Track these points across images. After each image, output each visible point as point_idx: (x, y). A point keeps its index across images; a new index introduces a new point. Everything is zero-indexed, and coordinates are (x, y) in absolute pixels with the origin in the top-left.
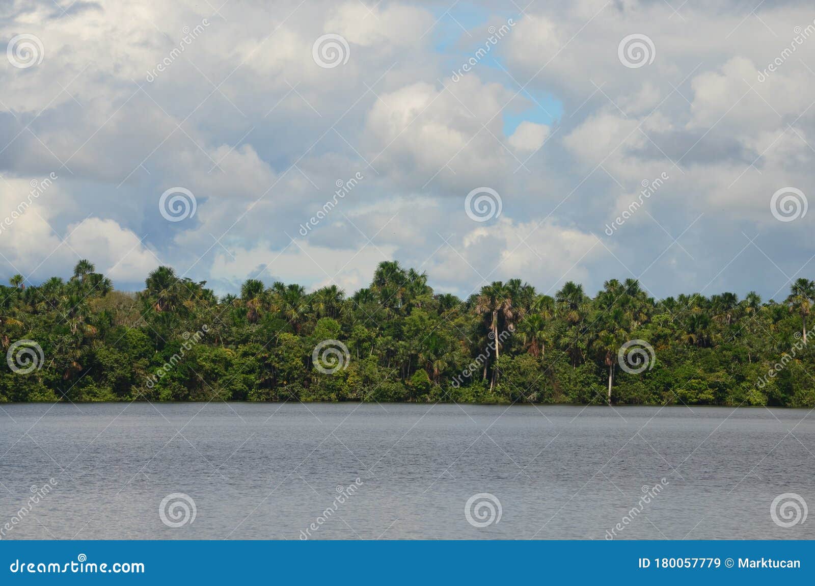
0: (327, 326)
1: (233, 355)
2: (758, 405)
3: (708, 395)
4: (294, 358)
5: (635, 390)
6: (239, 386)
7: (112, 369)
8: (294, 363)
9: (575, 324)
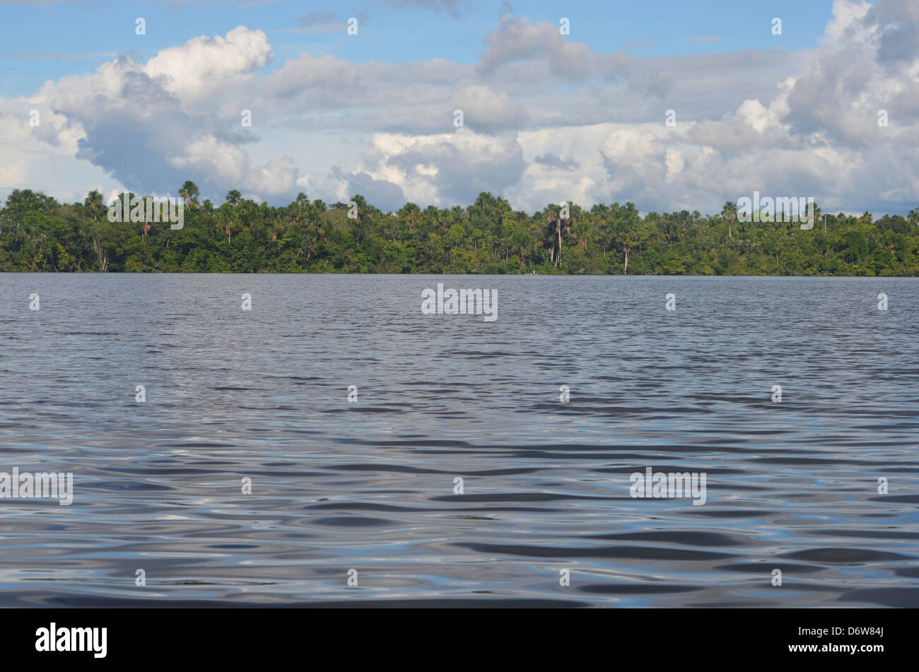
0: (456, 229)
1: (401, 247)
2: (709, 275)
3: (682, 269)
4: (439, 248)
5: (640, 267)
6: (406, 265)
7: (334, 255)
8: (439, 251)
9: (605, 228)
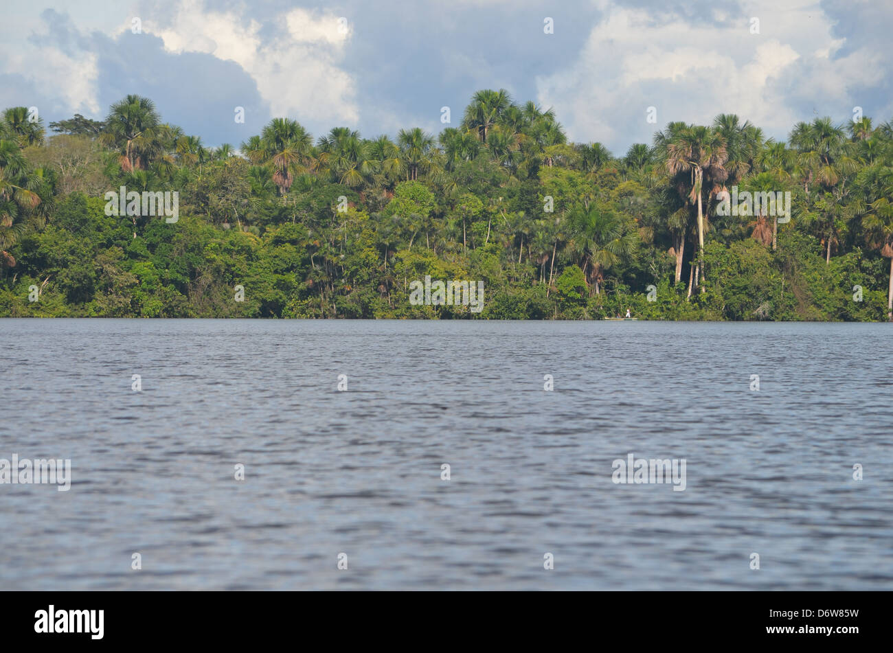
0: (411, 195)
1: (258, 244)
4: (362, 247)
6: (271, 294)
7: (65, 264)
8: (363, 256)
9: (830, 189)
